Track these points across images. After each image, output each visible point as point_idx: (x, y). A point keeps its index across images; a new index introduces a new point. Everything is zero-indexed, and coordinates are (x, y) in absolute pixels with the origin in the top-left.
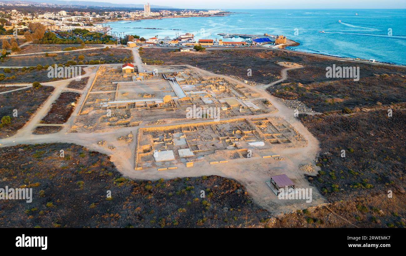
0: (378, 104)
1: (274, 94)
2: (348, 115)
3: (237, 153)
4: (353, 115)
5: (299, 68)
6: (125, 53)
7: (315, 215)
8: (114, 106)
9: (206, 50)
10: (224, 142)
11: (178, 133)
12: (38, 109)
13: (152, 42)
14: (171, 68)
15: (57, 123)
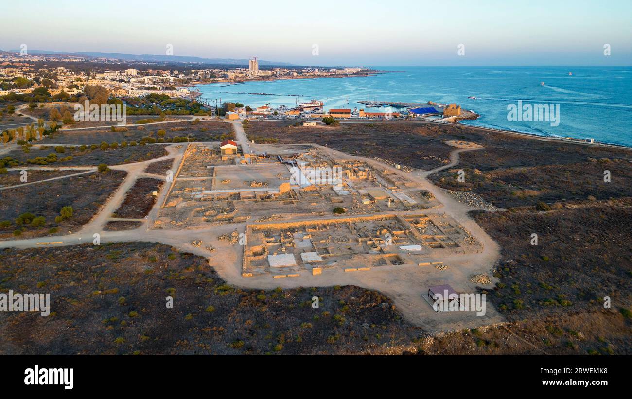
0: (589, 198)
1: (439, 183)
2: (545, 213)
3: (382, 258)
4: (552, 213)
5: (477, 149)
6: (224, 127)
7: (488, 337)
8: (211, 197)
9: (341, 124)
10: (364, 244)
11: (301, 232)
12: (108, 199)
13: (262, 113)
14: (289, 147)
15: (135, 218)
